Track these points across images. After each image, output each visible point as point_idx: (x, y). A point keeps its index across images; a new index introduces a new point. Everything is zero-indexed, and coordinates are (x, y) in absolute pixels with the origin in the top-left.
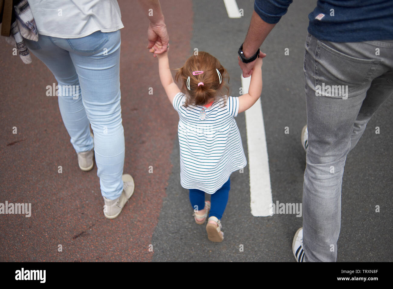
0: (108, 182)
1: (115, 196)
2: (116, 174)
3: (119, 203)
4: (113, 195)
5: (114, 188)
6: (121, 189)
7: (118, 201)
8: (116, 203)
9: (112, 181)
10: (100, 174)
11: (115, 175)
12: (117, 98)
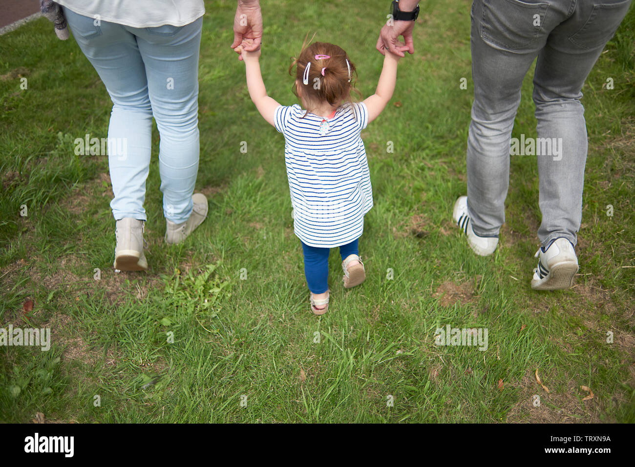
0: (174, 200)
1: (181, 219)
2: (184, 191)
3: (186, 229)
4: (179, 218)
5: (180, 209)
6: (189, 211)
7: (185, 225)
8: (181, 228)
9: (177, 200)
10: (164, 189)
11: (182, 192)
12: (195, 92)
